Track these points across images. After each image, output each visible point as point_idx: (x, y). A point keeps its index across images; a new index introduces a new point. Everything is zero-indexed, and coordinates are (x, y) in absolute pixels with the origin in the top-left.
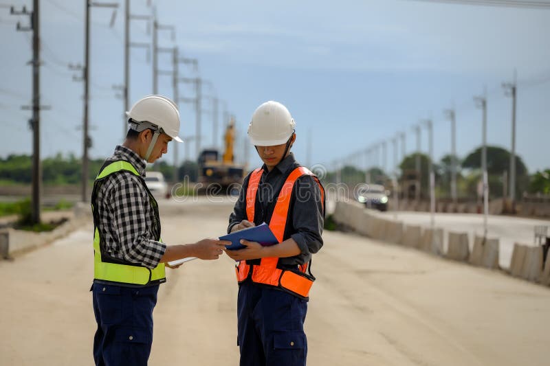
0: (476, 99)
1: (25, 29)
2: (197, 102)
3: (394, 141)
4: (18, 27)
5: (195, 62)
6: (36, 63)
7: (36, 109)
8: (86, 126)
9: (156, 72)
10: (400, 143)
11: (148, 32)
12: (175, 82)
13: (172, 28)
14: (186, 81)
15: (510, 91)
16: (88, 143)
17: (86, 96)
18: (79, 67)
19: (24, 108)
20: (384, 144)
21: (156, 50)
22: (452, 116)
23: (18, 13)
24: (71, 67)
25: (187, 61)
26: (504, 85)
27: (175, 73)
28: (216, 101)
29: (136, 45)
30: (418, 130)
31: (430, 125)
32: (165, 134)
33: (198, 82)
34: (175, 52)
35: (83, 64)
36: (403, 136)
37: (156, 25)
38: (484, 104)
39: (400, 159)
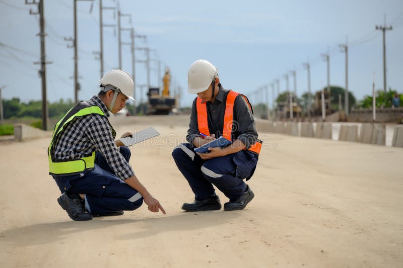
0: (322, 55)
1: (35, 14)
2: (147, 62)
3: (272, 85)
4: (31, 12)
5: (145, 37)
6: (42, 35)
7: (43, 64)
8: (76, 76)
9: (120, 44)
10: (276, 86)
11: (114, 17)
12: (133, 50)
13: (129, 15)
14: (140, 49)
15: (344, 49)
16: (77, 87)
17: (76, 57)
18: (70, 39)
19: (36, 63)
20: (266, 87)
21: (120, 29)
22: (308, 67)
23: (30, 4)
24: (65, 39)
25: (139, 37)
26: (340, 46)
27: (133, 44)
28: (159, 63)
29: (106, 26)
30: (287, 77)
31: (294, 74)
32: (122, 93)
33: (147, 50)
34: (132, 30)
35: (73, 37)
36: (278, 82)
37: (119, 14)
38: (328, 58)
39: (276, 96)
